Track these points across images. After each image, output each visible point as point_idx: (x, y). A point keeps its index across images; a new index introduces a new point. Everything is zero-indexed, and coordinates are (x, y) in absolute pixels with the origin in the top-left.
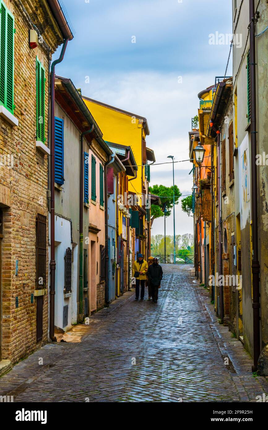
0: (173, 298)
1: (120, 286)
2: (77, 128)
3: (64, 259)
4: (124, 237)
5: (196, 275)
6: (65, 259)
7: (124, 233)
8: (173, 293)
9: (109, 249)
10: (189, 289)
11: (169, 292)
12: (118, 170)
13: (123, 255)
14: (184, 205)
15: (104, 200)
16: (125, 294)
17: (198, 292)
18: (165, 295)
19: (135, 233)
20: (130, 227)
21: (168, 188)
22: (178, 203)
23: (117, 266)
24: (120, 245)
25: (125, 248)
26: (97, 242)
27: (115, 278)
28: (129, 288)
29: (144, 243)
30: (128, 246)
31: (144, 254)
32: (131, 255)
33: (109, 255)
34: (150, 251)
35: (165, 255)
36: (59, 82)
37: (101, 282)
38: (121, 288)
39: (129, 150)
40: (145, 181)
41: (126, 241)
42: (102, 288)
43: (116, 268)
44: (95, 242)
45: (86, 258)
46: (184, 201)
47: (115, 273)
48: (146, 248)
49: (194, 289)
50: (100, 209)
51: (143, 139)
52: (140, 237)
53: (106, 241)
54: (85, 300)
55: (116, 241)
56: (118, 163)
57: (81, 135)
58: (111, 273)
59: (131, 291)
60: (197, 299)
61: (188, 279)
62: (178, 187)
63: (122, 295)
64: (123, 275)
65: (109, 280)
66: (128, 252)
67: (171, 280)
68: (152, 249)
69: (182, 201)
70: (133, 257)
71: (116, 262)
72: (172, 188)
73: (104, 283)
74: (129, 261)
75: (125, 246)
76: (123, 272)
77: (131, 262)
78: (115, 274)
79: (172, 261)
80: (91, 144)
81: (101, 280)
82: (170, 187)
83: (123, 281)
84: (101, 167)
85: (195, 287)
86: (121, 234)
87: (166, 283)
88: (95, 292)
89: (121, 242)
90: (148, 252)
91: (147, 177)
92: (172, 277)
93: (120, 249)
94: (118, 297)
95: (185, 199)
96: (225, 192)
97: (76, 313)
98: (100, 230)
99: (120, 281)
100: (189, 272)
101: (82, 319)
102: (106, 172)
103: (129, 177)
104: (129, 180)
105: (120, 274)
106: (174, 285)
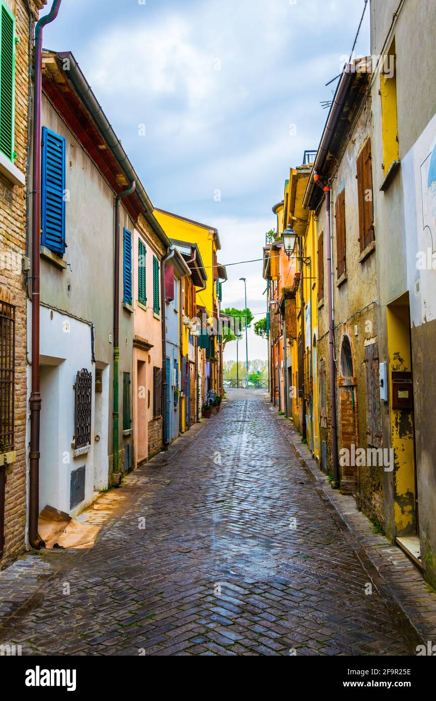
0: (252, 434)
1: (186, 419)
2: (108, 183)
3: (72, 388)
4: (191, 358)
5: (272, 401)
6: (74, 388)
7: (191, 353)
8: (250, 424)
9: (169, 372)
10: (267, 419)
11: (246, 425)
12: (182, 272)
13: (190, 380)
14: (257, 328)
15: (160, 306)
16: (192, 427)
17: (279, 423)
18: (241, 428)
19: (205, 356)
20: (199, 347)
21: (241, 311)
22: (250, 326)
23: (181, 394)
24: (184, 367)
25: (192, 372)
26: (149, 362)
27: (178, 410)
28: (198, 419)
29: (216, 367)
30: (196, 370)
31: (216, 378)
32: (200, 380)
33: (169, 381)
34: (222, 376)
35: (238, 380)
36: (50, 59)
37: (156, 418)
38: (187, 421)
39: (195, 248)
40: (217, 300)
41: (193, 363)
42: (157, 426)
43: (180, 396)
44: (145, 362)
45: (129, 386)
46: (257, 325)
47: (177, 403)
48: (218, 373)
49: (274, 419)
50: (154, 317)
51: (214, 253)
52: (211, 360)
53: (163, 362)
54: (127, 448)
55: (179, 362)
56: (180, 261)
57: (115, 198)
58: (172, 405)
59: (200, 422)
60: (280, 434)
61: (263, 405)
62: (250, 310)
63: (188, 430)
64: (189, 404)
65: (169, 413)
66: (197, 377)
67: (246, 407)
68: (224, 373)
69: (255, 324)
70: (203, 382)
71: (180, 389)
72: (244, 311)
73: (160, 418)
74: (198, 387)
75: (193, 369)
76: (189, 402)
77: (200, 388)
78: (178, 405)
79: (245, 386)
80: (136, 222)
81: (154, 414)
82: (242, 310)
83: (189, 412)
84: (155, 261)
85: (273, 416)
86: (187, 355)
87: (240, 411)
88: (145, 432)
89: (186, 364)
90: (220, 376)
91: (218, 295)
92: (246, 404)
93: (184, 373)
94: (183, 433)
95: (257, 323)
96: (346, 275)
97: (107, 473)
98: (153, 346)
99: (186, 412)
100: (264, 397)
101: (117, 481)
102: (164, 270)
103: (197, 288)
104: (197, 292)
105: (186, 404)
106: (250, 414)
